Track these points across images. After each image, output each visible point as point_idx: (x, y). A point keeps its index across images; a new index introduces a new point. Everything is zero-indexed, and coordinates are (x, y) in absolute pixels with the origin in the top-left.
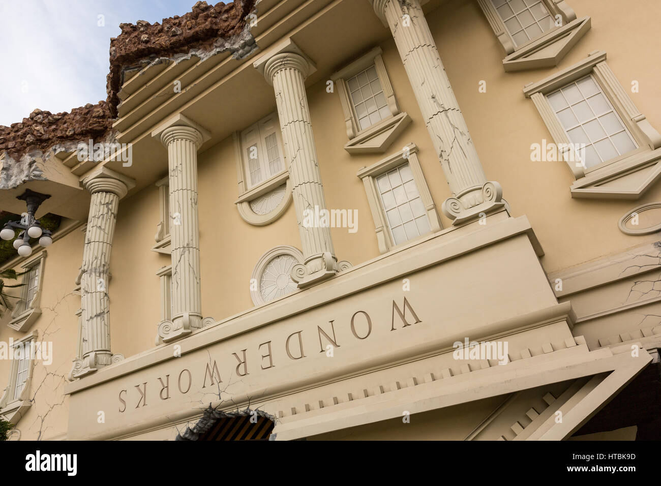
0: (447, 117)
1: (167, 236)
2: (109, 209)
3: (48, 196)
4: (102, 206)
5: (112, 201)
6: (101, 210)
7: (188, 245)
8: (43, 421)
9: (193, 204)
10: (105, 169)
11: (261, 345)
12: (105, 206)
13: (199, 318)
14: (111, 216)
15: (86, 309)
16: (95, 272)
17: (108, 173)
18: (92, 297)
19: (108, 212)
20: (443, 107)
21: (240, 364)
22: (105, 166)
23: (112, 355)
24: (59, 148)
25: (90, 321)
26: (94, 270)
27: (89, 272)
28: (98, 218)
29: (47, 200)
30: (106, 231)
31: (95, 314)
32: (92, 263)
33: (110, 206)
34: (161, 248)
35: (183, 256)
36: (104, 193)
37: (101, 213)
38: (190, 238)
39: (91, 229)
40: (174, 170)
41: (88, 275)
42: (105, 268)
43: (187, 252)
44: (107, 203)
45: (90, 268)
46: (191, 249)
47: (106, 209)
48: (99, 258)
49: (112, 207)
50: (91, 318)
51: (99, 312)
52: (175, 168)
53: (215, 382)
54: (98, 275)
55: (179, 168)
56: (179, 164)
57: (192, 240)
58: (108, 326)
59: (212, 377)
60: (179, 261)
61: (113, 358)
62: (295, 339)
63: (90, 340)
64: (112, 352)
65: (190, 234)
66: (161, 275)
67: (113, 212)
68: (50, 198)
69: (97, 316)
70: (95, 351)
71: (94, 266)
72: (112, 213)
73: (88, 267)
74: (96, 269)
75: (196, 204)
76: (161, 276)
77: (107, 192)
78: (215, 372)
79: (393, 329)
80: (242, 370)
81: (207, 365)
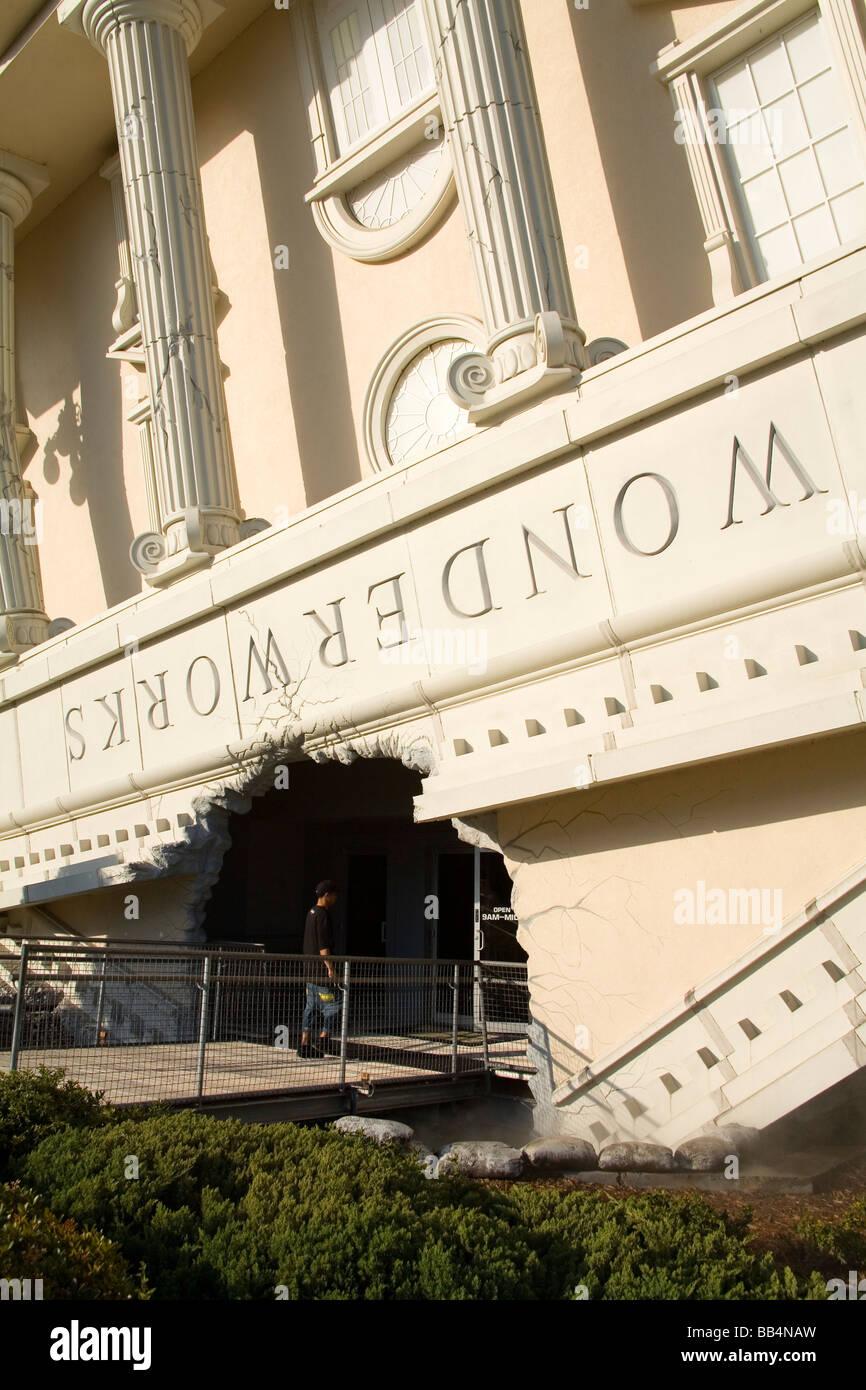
7: (183, 327)
9: (188, 214)
11: (371, 589)
21: (328, 638)
34: (132, 349)
35: (173, 361)
38: (188, 308)
43: (182, 350)
46: (192, 341)
52: (130, 110)
53: (275, 682)
55: (142, 110)
56: (140, 98)
57: (192, 315)
59: (265, 671)
60: (165, 373)
62: (467, 563)
64: (48, 614)
65: (186, 298)
66: (138, 420)
75: (195, 212)
76: (140, 423)
78: (273, 657)
79: (730, 522)
80: (333, 652)
81: (252, 643)
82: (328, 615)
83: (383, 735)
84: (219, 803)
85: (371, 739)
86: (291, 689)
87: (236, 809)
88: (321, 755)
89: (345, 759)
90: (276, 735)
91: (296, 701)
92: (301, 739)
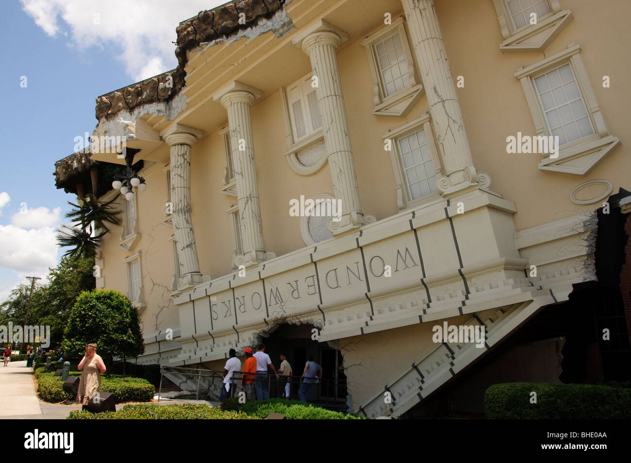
0: (444, 107)
1: (232, 180)
2: (185, 159)
3: (139, 150)
4: (179, 157)
5: (186, 152)
6: (179, 160)
7: (250, 195)
8: (157, 317)
9: (251, 160)
10: (179, 126)
11: (306, 278)
12: (182, 156)
13: (263, 253)
14: (187, 165)
15: (179, 241)
16: (181, 212)
17: (181, 130)
18: (182, 231)
19: (184, 161)
20: (441, 98)
21: (294, 291)
22: (178, 124)
23: (202, 275)
24: (143, 110)
25: (184, 250)
26: (180, 210)
27: (177, 211)
28: (178, 167)
29: (138, 153)
30: (185, 178)
31: (186, 245)
32: (178, 205)
33: (185, 156)
35: (247, 205)
36: (180, 146)
37: (179, 163)
38: (251, 189)
39: (174, 177)
40: (234, 131)
41: (177, 214)
42: (188, 208)
43: (250, 202)
44: (183, 154)
45: (177, 208)
46: (253, 199)
47: (183, 159)
48: (183, 200)
49: (187, 157)
50: (184, 248)
51: (188, 243)
52: (234, 129)
53: (278, 302)
54: (184, 214)
55: (238, 129)
56: (237, 126)
57: (253, 191)
58: (196, 253)
59: (275, 298)
60: (245, 209)
61: (203, 277)
62: (332, 274)
63: (185, 265)
64: (202, 273)
65: (251, 186)
66: (230, 213)
67: (188, 160)
68: (140, 151)
69: (188, 246)
70: (191, 273)
71: (180, 207)
72: (187, 162)
73: (176, 208)
74: (181, 210)
75: (253, 159)
77: (182, 144)
78: (278, 295)
79: (397, 270)
80: (295, 294)
81: (271, 290)
82: (294, 284)
83: (309, 318)
84: (260, 334)
85: (306, 319)
86: (283, 304)
87: (265, 336)
88: (291, 322)
89: (299, 324)
90: (279, 316)
91: (284, 308)
92: (286, 317)
